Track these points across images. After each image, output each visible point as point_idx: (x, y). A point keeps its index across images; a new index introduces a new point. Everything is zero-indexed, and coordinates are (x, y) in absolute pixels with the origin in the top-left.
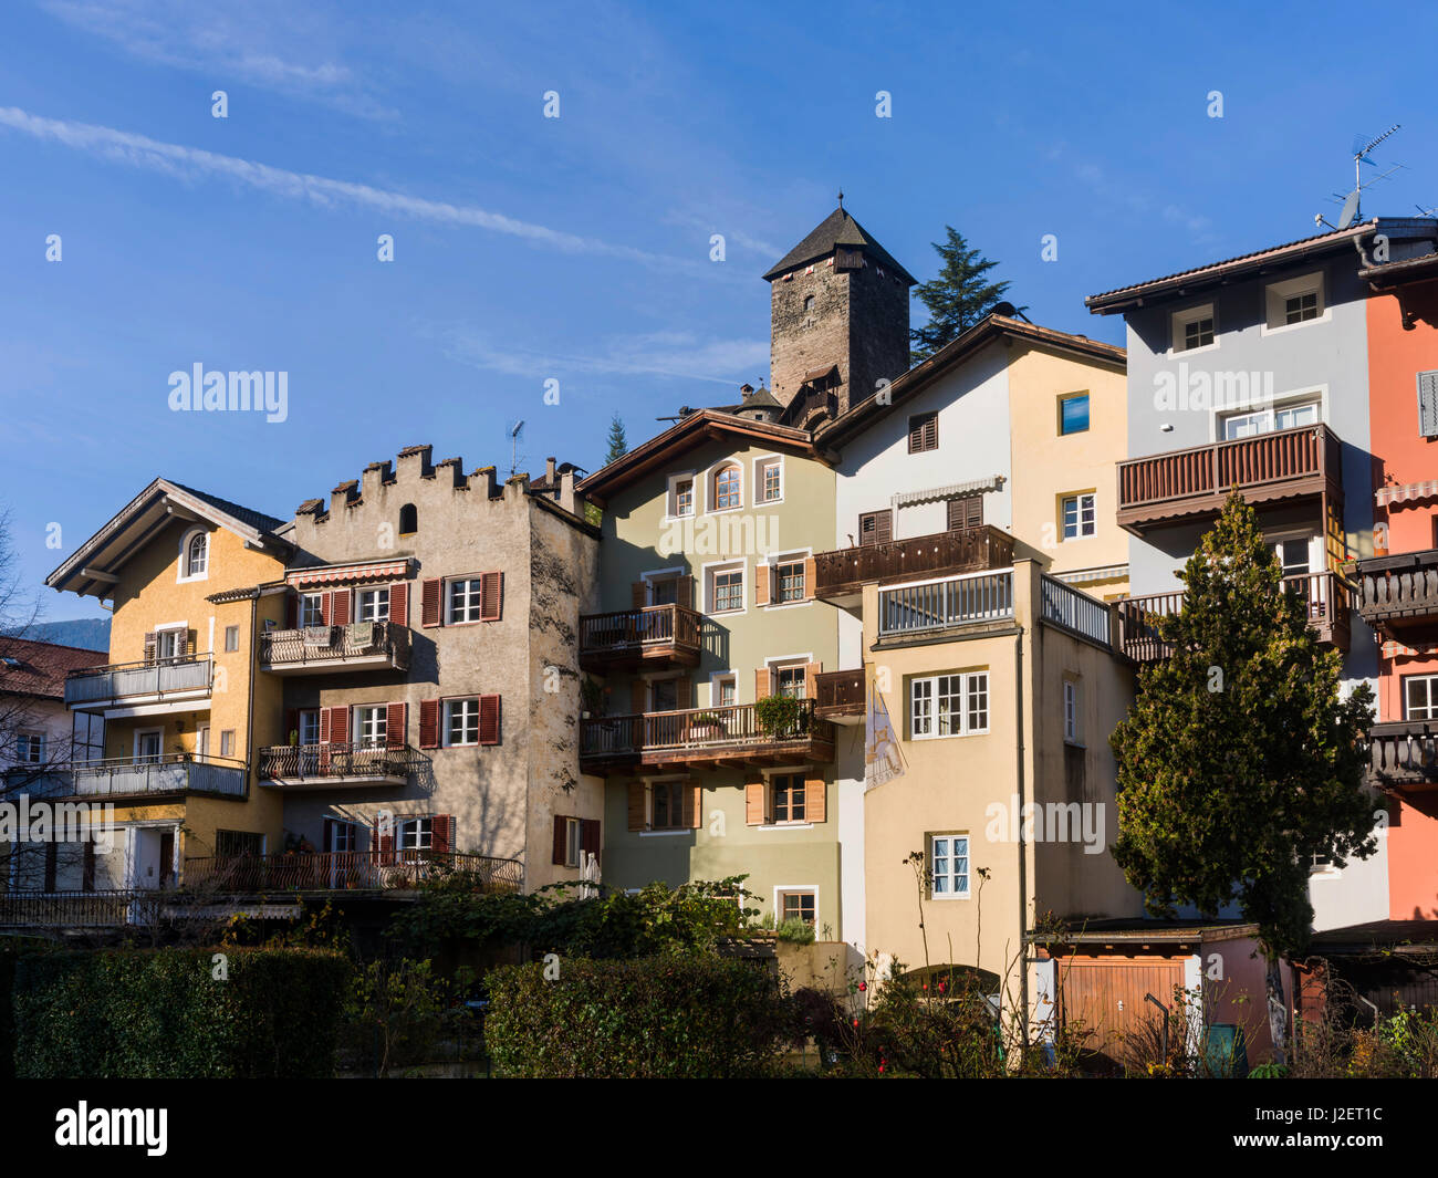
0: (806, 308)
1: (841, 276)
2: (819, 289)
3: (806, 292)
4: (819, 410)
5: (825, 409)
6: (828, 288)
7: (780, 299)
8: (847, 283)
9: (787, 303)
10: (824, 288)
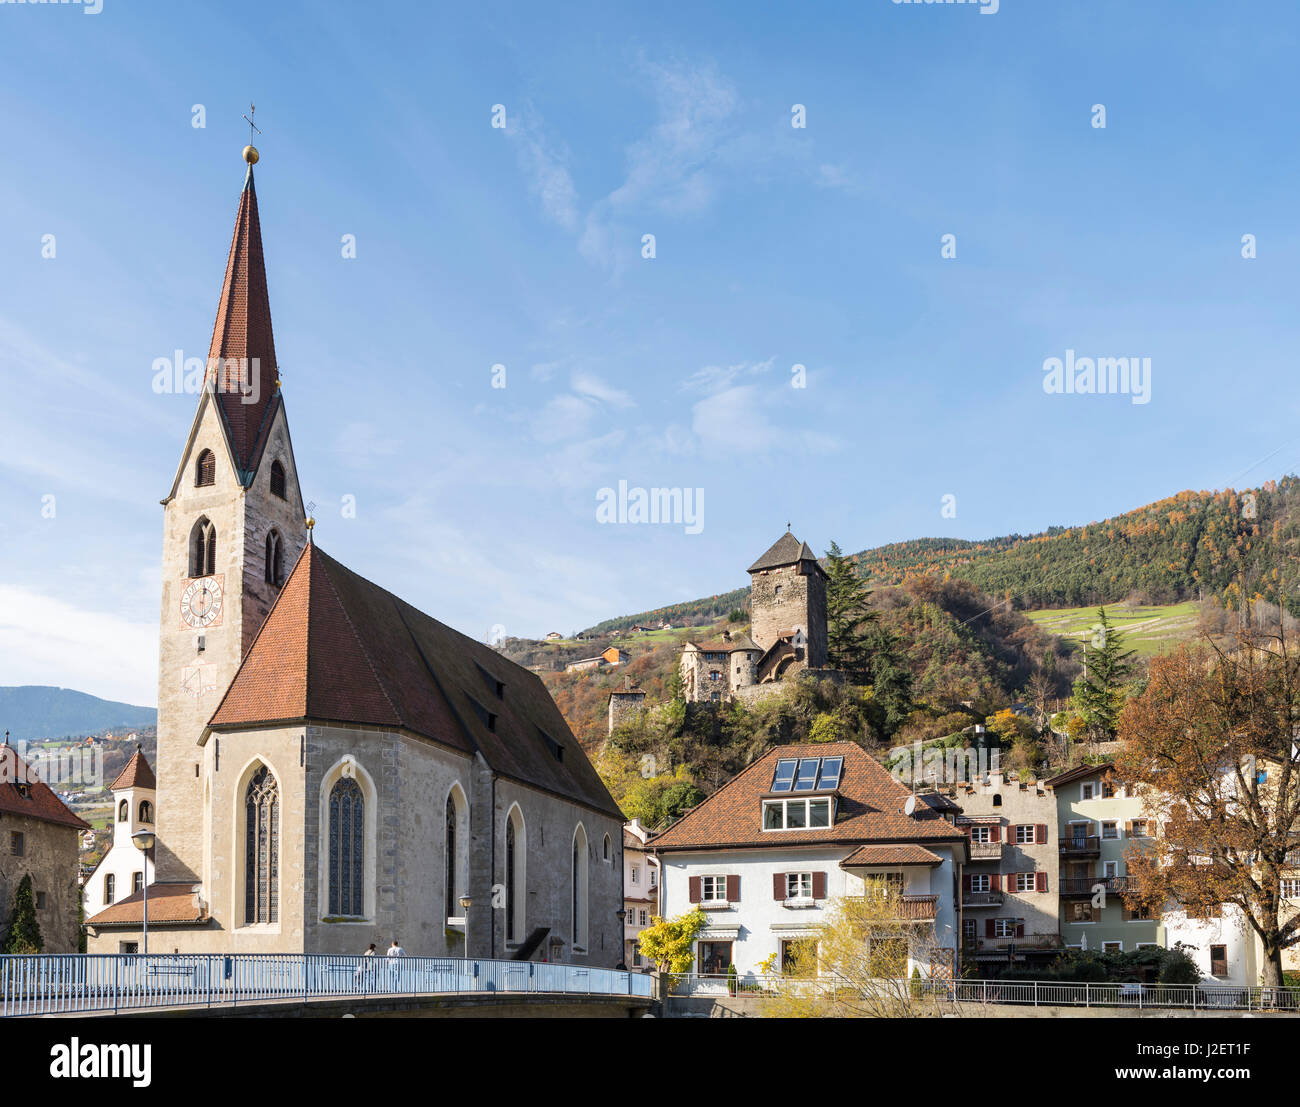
0: (776, 592)
1: (802, 577)
2: (785, 583)
3: (776, 583)
4: (790, 655)
5: (793, 655)
6: (792, 583)
7: (758, 585)
8: (805, 582)
9: (763, 588)
10: (789, 583)
